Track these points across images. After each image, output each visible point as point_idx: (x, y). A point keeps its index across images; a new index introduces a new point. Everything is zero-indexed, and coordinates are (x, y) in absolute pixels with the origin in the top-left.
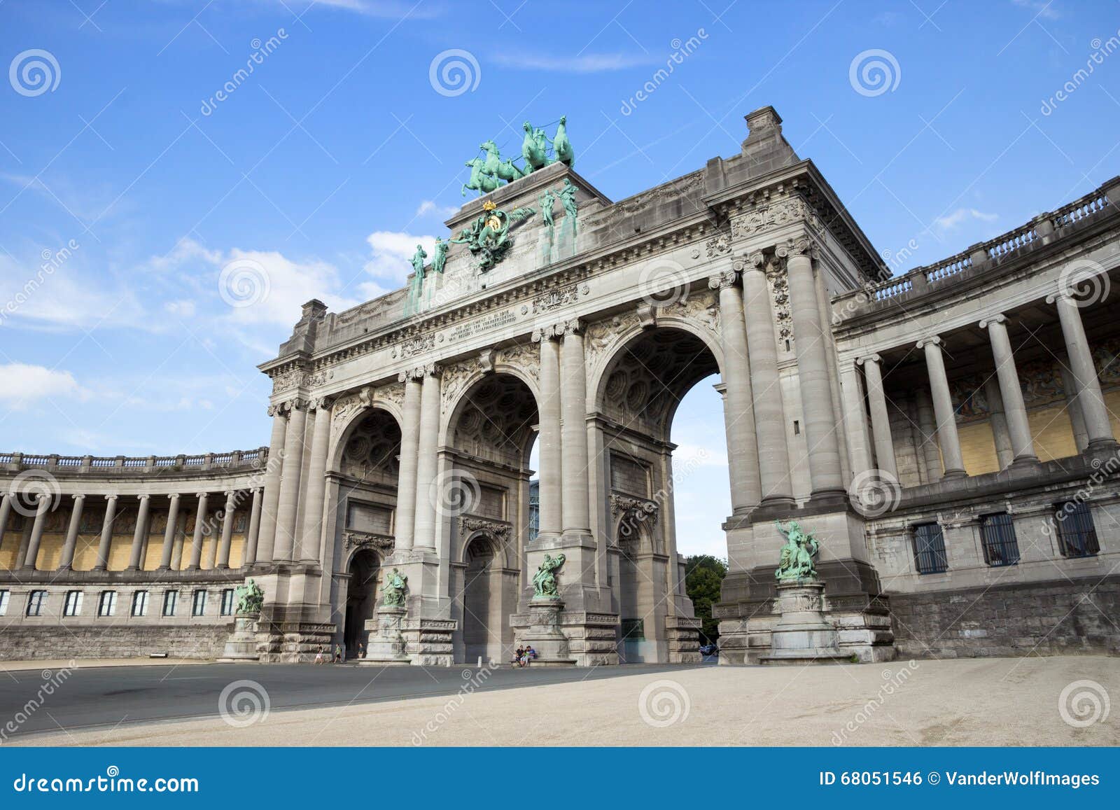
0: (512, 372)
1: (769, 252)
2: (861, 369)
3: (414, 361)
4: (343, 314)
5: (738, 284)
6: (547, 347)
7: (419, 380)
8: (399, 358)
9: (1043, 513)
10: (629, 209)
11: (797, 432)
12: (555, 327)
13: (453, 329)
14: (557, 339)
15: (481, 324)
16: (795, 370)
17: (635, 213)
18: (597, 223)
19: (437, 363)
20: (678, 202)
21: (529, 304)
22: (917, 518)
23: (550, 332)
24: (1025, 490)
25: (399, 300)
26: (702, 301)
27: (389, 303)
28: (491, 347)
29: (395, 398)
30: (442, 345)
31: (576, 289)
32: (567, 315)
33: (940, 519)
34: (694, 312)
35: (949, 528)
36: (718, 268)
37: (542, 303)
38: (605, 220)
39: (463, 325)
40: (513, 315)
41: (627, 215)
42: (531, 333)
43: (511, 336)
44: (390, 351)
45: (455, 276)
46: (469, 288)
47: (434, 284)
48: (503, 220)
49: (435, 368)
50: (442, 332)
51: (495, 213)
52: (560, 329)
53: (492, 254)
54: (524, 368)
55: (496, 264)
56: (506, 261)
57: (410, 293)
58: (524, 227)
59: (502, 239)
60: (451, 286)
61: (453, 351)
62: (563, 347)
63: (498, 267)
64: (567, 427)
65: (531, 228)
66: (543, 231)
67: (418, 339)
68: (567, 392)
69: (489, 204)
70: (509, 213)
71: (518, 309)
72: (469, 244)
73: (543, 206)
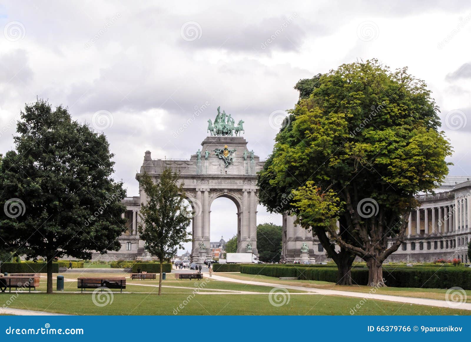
0: (233, 196)
3: (202, 186)
4: (166, 161)
6: (246, 194)
7: (203, 192)
8: (195, 184)
12: (249, 189)
13: (216, 181)
14: (249, 193)
15: (226, 183)
18: (261, 166)
19: (211, 189)
21: (242, 181)
23: (248, 191)
25: (191, 164)
27: (188, 164)
28: (228, 189)
29: (190, 194)
30: (212, 184)
31: (255, 182)
32: (253, 187)
37: (245, 182)
39: (220, 180)
40: (236, 182)
42: (242, 189)
43: (236, 188)
44: (192, 180)
45: (213, 163)
46: (221, 170)
47: (207, 164)
48: (229, 152)
49: (209, 190)
50: (212, 180)
51: (228, 149)
52: (250, 191)
53: (228, 163)
54: (236, 196)
55: (229, 166)
56: (231, 165)
57: (198, 164)
58: (234, 155)
59: (230, 158)
60: (214, 167)
61: (216, 187)
62: (250, 194)
63: (230, 167)
64: (252, 214)
65: (238, 158)
66: (245, 162)
67: (203, 180)
68: (252, 206)
69: (226, 146)
70: (231, 150)
71: (238, 181)
72: (217, 155)
73: (244, 154)
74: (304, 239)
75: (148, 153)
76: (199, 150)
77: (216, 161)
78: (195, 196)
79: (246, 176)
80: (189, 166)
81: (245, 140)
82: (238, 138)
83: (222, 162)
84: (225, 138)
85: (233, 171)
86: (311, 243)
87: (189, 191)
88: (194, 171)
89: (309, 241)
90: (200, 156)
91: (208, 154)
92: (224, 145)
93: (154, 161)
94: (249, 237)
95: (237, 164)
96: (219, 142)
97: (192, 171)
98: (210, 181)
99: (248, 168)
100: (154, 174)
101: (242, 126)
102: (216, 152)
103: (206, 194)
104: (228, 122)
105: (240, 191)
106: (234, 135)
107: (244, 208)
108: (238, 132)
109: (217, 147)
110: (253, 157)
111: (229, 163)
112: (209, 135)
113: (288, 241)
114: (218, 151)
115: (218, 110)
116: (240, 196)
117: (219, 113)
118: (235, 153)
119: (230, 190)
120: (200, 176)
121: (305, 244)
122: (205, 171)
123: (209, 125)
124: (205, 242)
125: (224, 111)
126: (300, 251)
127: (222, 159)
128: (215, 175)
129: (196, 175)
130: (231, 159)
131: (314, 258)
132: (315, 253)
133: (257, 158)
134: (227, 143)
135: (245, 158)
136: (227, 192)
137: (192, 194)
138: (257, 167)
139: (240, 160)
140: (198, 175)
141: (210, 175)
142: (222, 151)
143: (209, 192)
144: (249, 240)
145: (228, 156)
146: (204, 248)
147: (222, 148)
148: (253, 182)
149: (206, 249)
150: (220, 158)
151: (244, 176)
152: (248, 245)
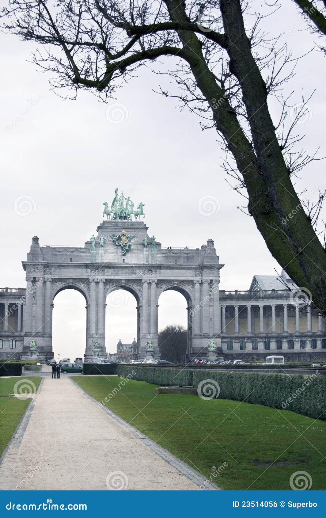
0: (131, 287)
1: (211, 281)
2: (222, 308)
3: (97, 276)
4: (55, 248)
5: (201, 284)
6: (145, 285)
7: (97, 283)
8: (89, 274)
9: (251, 342)
10: (174, 253)
11: (211, 320)
12: (150, 280)
13: (112, 270)
14: (150, 284)
15: (124, 273)
16: (212, 308)
17: (175, 255)
18: (163, 253)
19: (106, 279)
20: (188, 257)
21: (141, 271)
22: (229, 340)
23: (149, 281)
24: (249, 338)
25: (85, 252)
26: (189, 283)
27: (81, 252)
28: (126, 280)
29: (83, 285)
30: (108, 274)
31: (157, 271)
32: (154, 277)
33: (233, 341)
34: (187, 286)
35: (234, 342)
36: (198, 278)
37: (145, 272)
38: (166, 254)
39: (116, 270)
40: (135, 272)
41: (172, 255)
42: (142, 280)
43: (135, 278)
44: (85, 270)
45: (109, 251)
46: (118, 258)
47: (103, 252)
48: (127, 238)
49: (104, 281)
50: (108, 270)
51: (126, 235)
52: (151, 281)
53: (126, 250)
54: (136, 288)
55: (127, 253)
56: (130, 253)
57: (92, 252)
58: (133, 241)
59: (128, 245)
60: (110, 255)
61: (113, 277)
62: (151, 286)
63: (129, 255)
64: (153, 308)
65: (138, 244)
66: (145, 249)
67: (97, 269)
68: (152, 299)
69: (124, 231)
70: (129, 236)
71: (137, 271)
72: (114, 241)
73: (144, 240)
74: (211, 335)
75: (36, 239)
76: (93, 236)
77: (111, 248)
78: (89, 288)
79: (146, 265)
80: (82, 254)
81: (145, 225)
82: (137, 223)
83: (120, 250)
84: (122, 223)
85: (132, 259)
86: (220, 340)
87: (82, 281)
88: (88, 259)
89: (217, 338)
90: (94, 243)
91: (103, 240)
92: (121, 230)
93: (42, 248)
94: (149, 334)
95: (136, 251)
96: (115, 227)
97: (86, 259)
98: (106, 270)
99: (148, 257)
100: (41, 262)
101: (142, 209)
102: (112, 238)
103: (101, 285)
104: (127, 205)
105: (139, 282)
106: (134, 220)
107: (144, 301)
108: (137, 216)
109: (114, 233)
110: (154, 243)
111: (128, 251)
112: (105, 219)
113: (193, 339)
114: (115, 237)
115: (116, 192)
116: (139, 288)
117: (117, 195)
118: (134, 239)
119: (129, 281)
120: (94, 265)
121: (212, 342)
122: (100, 259)
123: (106, 208)
124: (99, 339)
125: (122, 194)
126: (207, 349)
127: (119, 245)
128: (111, 263)
129: (90, 264)
130: (130, 246)
131: (222, 358)
132: (223, 352)
133: (159, 245)
134: (124, 228)
135: (146, 245)
136: (125, 284)
137: (86, 286)
138: (159, 255)
139: (140, 247)
140: (92, 264)
141: (105, 264)
142: (120, 237)
143: (104, 283)
144: (150, 337)
145: (126, 242)
146: (98, 346)
147: (120, 234)
148: (154, 272)
149: (101, 347)
150: (117, 245)
151: (144, 265)
152: (148, 343)
